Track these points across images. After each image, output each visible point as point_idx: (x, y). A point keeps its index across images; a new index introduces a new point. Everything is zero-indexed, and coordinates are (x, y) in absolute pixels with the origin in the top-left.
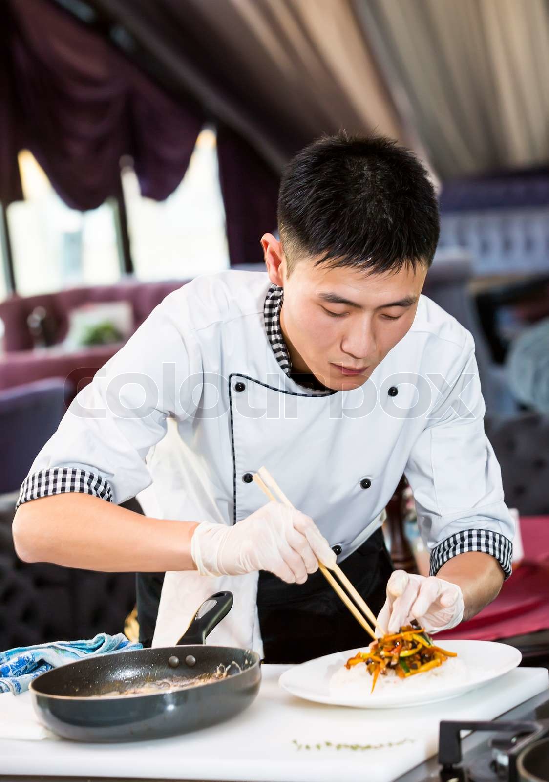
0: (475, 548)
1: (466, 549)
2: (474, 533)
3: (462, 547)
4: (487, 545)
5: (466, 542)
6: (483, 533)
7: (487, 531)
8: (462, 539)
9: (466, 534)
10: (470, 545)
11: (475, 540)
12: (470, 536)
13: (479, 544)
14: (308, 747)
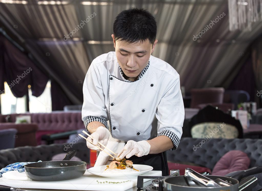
0: (168, 136)
1: (165, 135)
2: (170, 132)
3: (165, 134)
4: (171, 136)
5: (166, 133)
6: (172, 133)
7: (173, 133)
8: (166, 132)
9: (167, 131)
10: (167, 134)
11: (169, 134)
12: (168, 132)
13: (169, 135)
14: (101, 183)
